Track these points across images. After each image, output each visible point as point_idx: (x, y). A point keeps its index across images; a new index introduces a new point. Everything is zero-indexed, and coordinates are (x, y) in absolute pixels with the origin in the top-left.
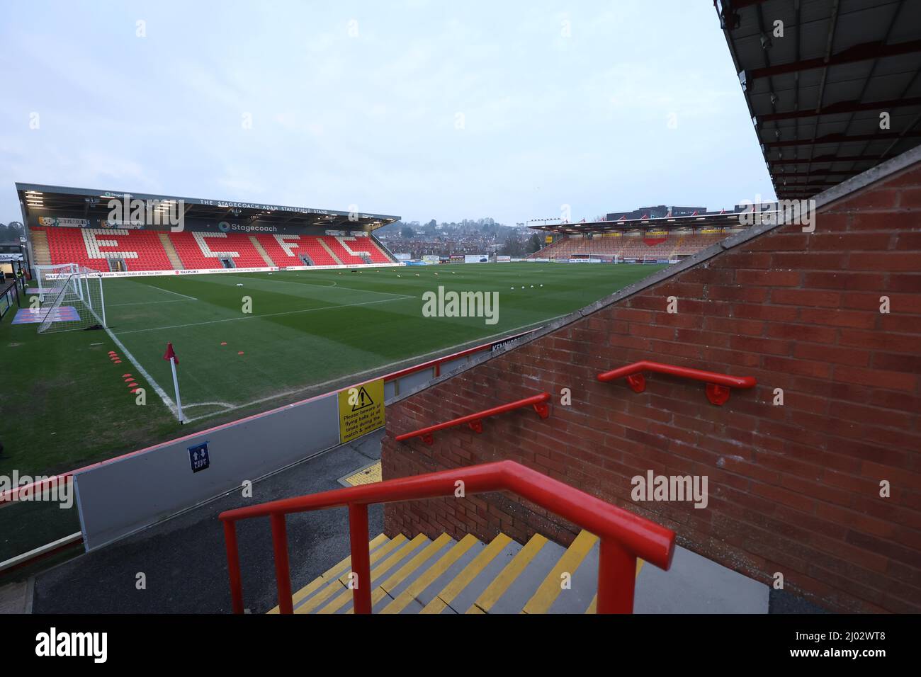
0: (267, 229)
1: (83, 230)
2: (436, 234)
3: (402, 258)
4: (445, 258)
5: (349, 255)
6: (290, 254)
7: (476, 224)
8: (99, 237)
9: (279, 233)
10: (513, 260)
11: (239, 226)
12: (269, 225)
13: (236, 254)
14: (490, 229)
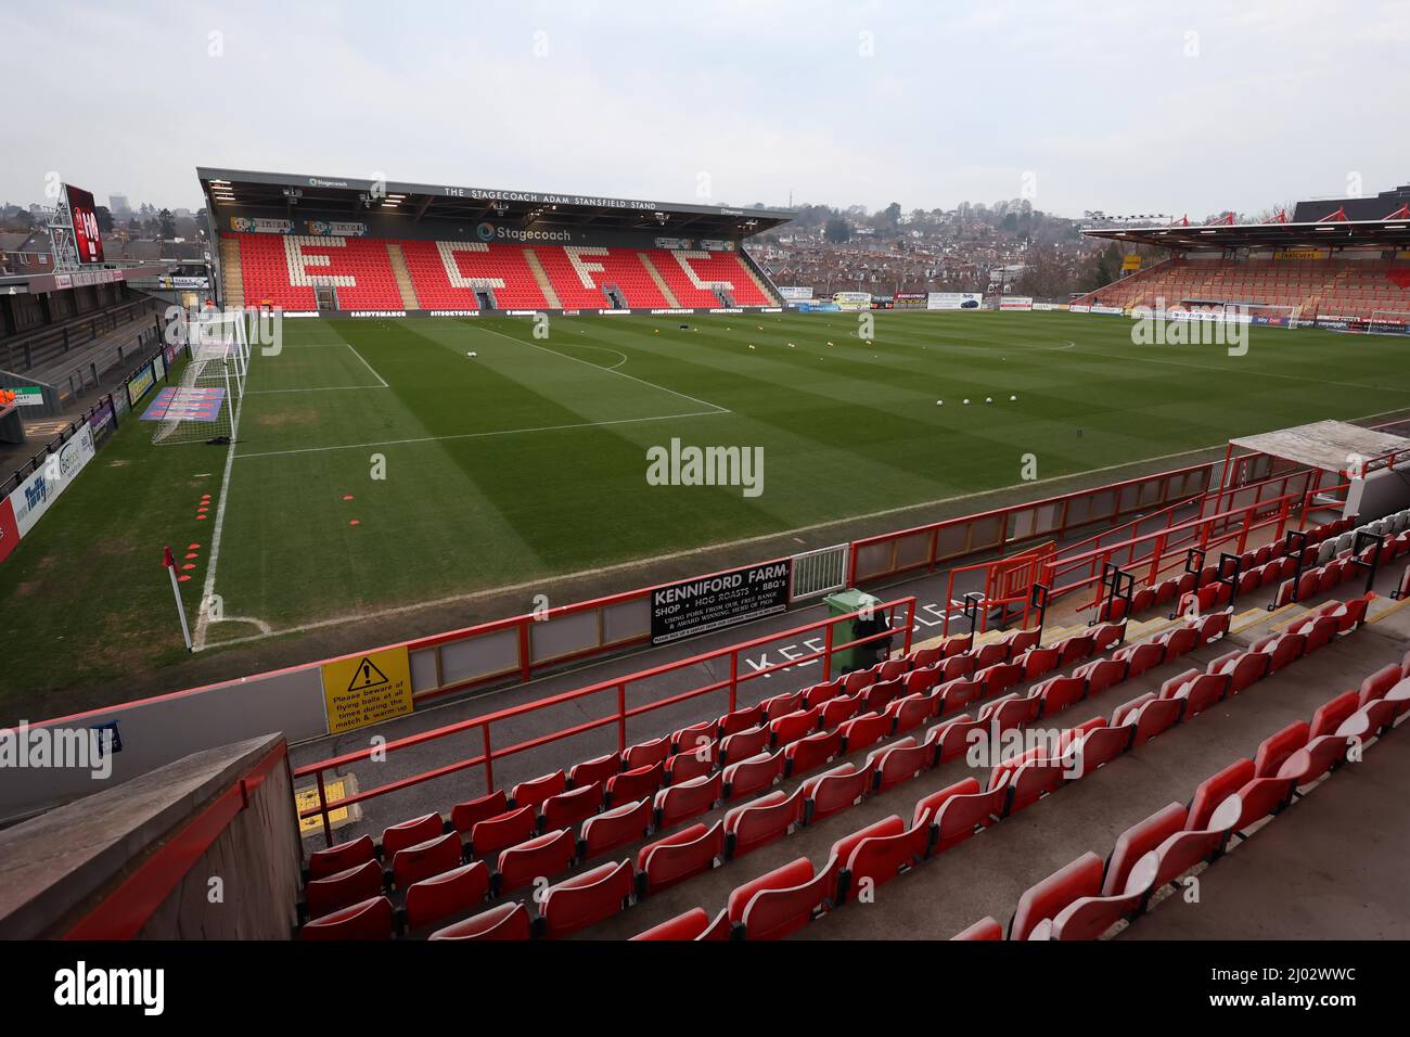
0: (554, 236)
1: (285, 236)
2: (898, 234)
3: (796, 295)
4: (884, 299)
5: (694, 287)
6: (589, 283)
7: (990, 211)
8: (306, 250)
9: (574, 243)
10: (1037, 306)
11: (508, 231)
12: (558, 229)
13: (499, 283)
14: (1019, 224)
